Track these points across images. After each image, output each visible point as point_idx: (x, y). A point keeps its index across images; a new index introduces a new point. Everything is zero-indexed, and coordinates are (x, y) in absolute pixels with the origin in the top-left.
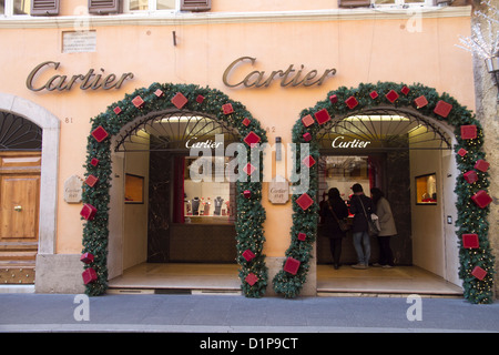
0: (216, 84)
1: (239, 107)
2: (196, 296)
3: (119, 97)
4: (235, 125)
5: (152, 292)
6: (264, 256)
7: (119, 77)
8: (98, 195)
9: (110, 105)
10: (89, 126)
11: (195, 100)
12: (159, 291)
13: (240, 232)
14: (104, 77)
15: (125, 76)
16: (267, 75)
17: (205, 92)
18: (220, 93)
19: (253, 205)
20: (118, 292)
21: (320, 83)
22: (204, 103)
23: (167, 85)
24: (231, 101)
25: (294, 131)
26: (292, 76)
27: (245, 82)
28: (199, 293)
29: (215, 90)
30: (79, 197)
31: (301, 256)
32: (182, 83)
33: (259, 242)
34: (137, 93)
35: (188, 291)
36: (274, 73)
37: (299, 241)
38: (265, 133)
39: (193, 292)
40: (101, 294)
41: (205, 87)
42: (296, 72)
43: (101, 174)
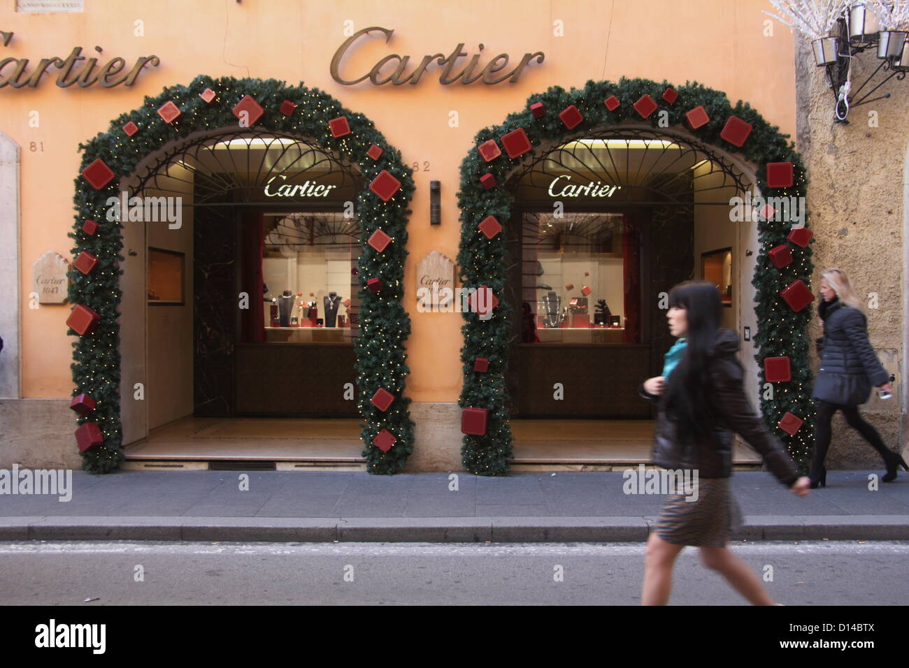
0: (318, 79)
1: (361, 124)
2: (284, 473)
3: (131, 103)
4: (354, 158)
5: (204, 466)
6: (408, 401)
7: (131, 62)
8: (98, 290)
9: (116, 117)
10: (77, 159)
11: (277, 110)
12: (215, 464)
13: (363, 357)
14: (103, 62)
15: (143, 62)
16: (415, 62)
17: (297, 94)
18: (325, 98)
19: (386, 307)
20: (141, 466)
21: (514, 79)
22: (295, 115)
23: (224, 80)
24: (347, 113)
25: (464, 169)
26: (461, 65)
27: (373, 76)
28: (291, 468)
29: (315, 91)
30: (63, 292)
32: (254, 76)
33: (397, 375)
34: (168, 95)
35: (269, 465)
36: (428, 59)
37: (478, 374)
38: (410, 172)
39: (280, 467)
41: (296, 85)
42: (469, 58)
43: (103, 249)
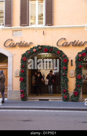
0: (55, 45)
1: (61, 51)
2: (50, 101)
3: (28, 49)
4: (60, 56)
5: (38, 100)
6: (68, 91)
7: (29, 43)
8: (24, 75)
9: (26, 51)
10: (21, 56)
11: (49, 50)
12: (40, 100)
13: (62, 84)
14: (25, 43)
15: (30, 43)
16: (69, 43)
17: (52, 48)
18: (56, 48)
19: (65, 77)
20: (29, 100)
21: (83, 45)
22: (52, 50)
23: (42, 45)
24: (59, 50)
25: (76, 58)
26: (75, 43)
27: (63, 45)
28: (51, 100)
29: (55, 47)
30: (19, 75)
31: (78, 91)
32: (46, 45)
33: (67, 87)
34: (34, 48)
35: (48, 100)
36: (71, 42)
37: (78, 87)
38: (68, 58)
39: (49, 100)
40: (26, 100)
41: (52, 46)
42: (77, 42)
43: (25, 69)
